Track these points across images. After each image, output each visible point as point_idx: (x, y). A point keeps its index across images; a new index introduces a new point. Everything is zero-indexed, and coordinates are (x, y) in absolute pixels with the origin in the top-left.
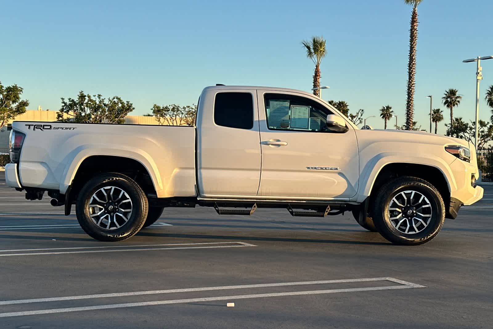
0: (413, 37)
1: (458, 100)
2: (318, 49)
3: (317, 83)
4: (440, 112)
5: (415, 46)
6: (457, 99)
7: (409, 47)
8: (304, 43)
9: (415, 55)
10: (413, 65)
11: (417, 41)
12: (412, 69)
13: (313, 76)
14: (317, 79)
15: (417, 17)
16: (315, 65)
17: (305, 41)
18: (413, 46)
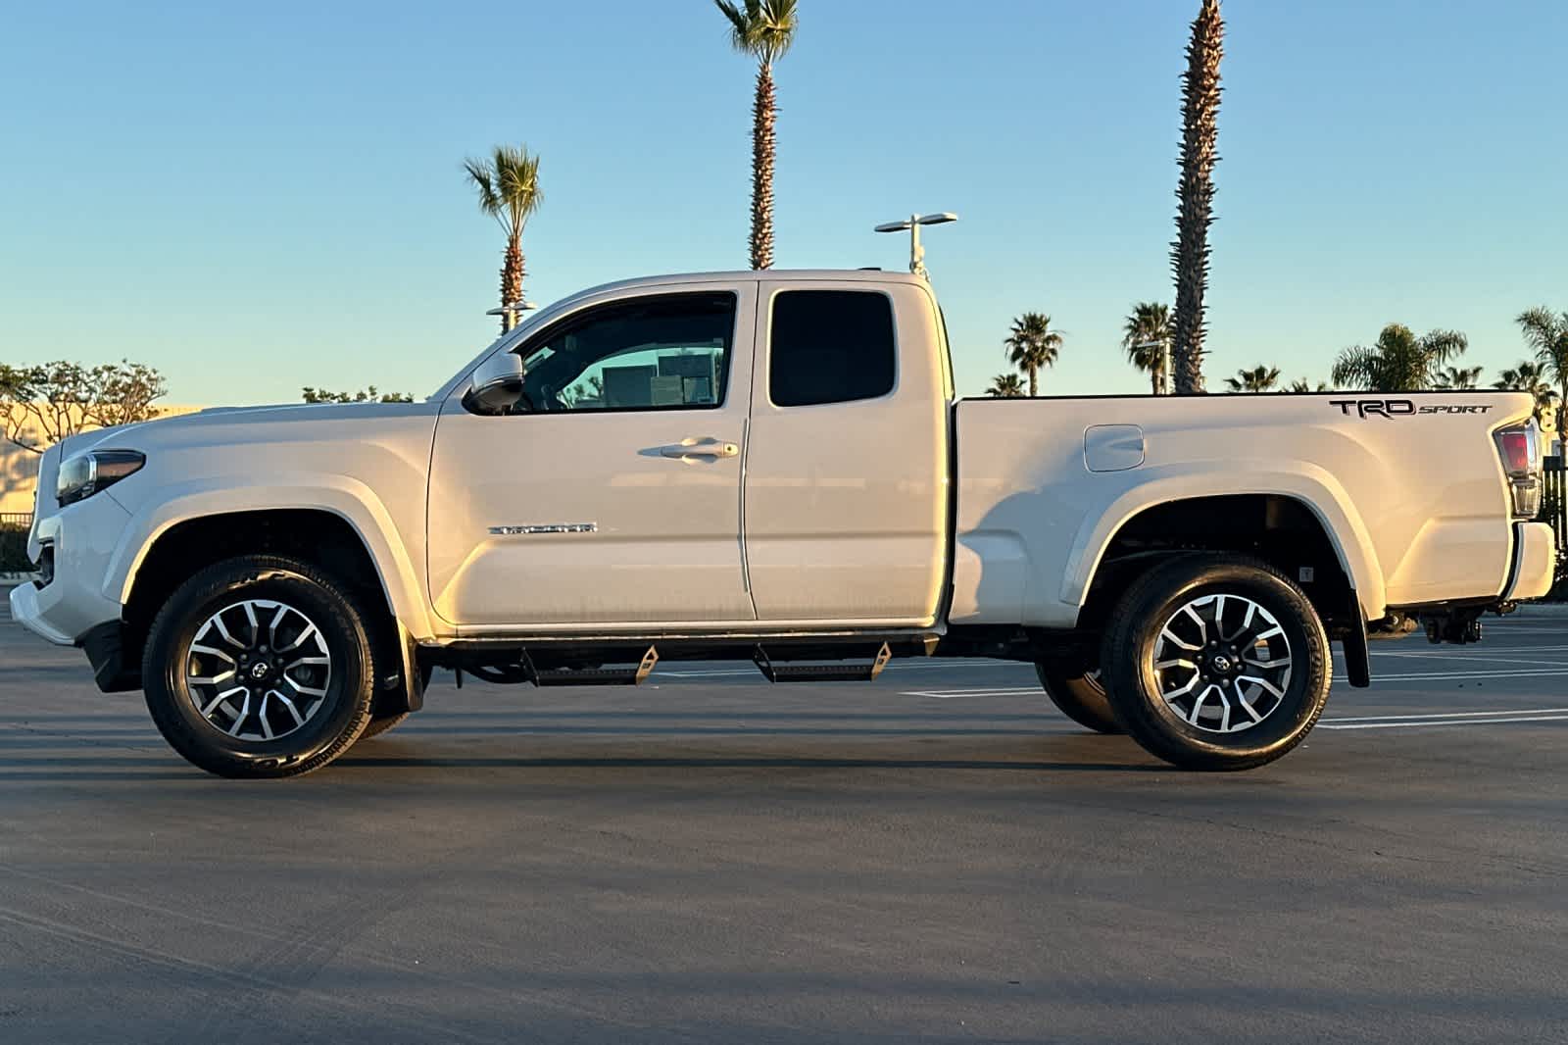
0: (761, 156)
1: (1051, 346)
2: (512, 186)
3: (513, 294)
4: (1018, 384)
5: (767, 180)
6: (1048, 344)
7: (752, 184)
8: (469, 165)
9: (768, 209)
10: (763, 238)
11: (773, 165)
12: (761, 250)
13: (501, 270)
14: (511, 279)
15: (772, 93)
16: (507, 237)
17: (473, 160)
18: (762, 182)
